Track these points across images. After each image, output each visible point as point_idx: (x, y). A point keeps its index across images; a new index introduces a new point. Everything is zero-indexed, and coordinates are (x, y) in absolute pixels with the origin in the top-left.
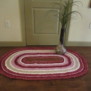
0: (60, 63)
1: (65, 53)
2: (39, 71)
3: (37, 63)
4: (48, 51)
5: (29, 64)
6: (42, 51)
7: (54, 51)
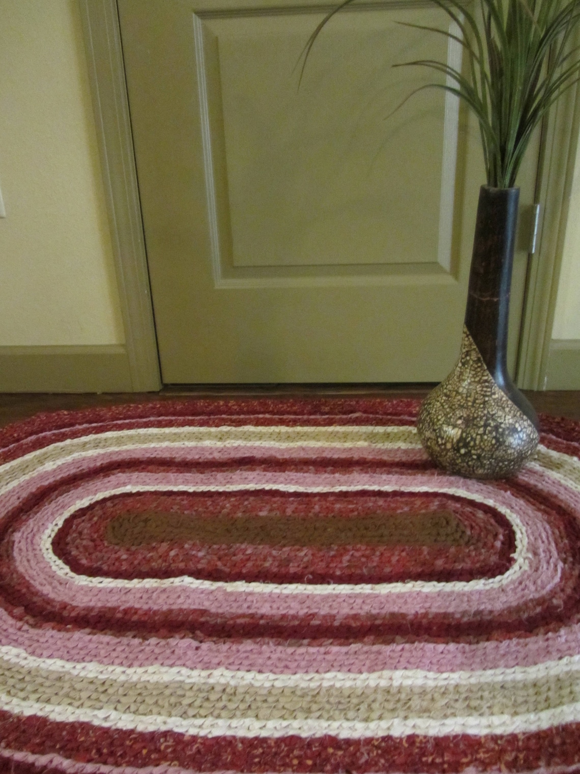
0: (468, 575)
1: (522, 457)
2: (196, 676)
3: (198, 574)
4: (345, 437)
5: (117, 575)
6: (288, 438)
7: (406, 437)
